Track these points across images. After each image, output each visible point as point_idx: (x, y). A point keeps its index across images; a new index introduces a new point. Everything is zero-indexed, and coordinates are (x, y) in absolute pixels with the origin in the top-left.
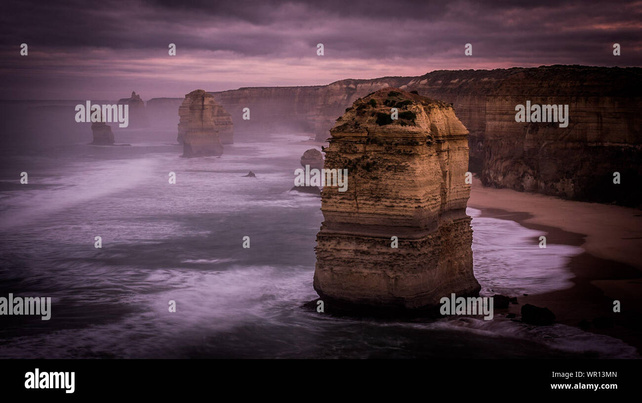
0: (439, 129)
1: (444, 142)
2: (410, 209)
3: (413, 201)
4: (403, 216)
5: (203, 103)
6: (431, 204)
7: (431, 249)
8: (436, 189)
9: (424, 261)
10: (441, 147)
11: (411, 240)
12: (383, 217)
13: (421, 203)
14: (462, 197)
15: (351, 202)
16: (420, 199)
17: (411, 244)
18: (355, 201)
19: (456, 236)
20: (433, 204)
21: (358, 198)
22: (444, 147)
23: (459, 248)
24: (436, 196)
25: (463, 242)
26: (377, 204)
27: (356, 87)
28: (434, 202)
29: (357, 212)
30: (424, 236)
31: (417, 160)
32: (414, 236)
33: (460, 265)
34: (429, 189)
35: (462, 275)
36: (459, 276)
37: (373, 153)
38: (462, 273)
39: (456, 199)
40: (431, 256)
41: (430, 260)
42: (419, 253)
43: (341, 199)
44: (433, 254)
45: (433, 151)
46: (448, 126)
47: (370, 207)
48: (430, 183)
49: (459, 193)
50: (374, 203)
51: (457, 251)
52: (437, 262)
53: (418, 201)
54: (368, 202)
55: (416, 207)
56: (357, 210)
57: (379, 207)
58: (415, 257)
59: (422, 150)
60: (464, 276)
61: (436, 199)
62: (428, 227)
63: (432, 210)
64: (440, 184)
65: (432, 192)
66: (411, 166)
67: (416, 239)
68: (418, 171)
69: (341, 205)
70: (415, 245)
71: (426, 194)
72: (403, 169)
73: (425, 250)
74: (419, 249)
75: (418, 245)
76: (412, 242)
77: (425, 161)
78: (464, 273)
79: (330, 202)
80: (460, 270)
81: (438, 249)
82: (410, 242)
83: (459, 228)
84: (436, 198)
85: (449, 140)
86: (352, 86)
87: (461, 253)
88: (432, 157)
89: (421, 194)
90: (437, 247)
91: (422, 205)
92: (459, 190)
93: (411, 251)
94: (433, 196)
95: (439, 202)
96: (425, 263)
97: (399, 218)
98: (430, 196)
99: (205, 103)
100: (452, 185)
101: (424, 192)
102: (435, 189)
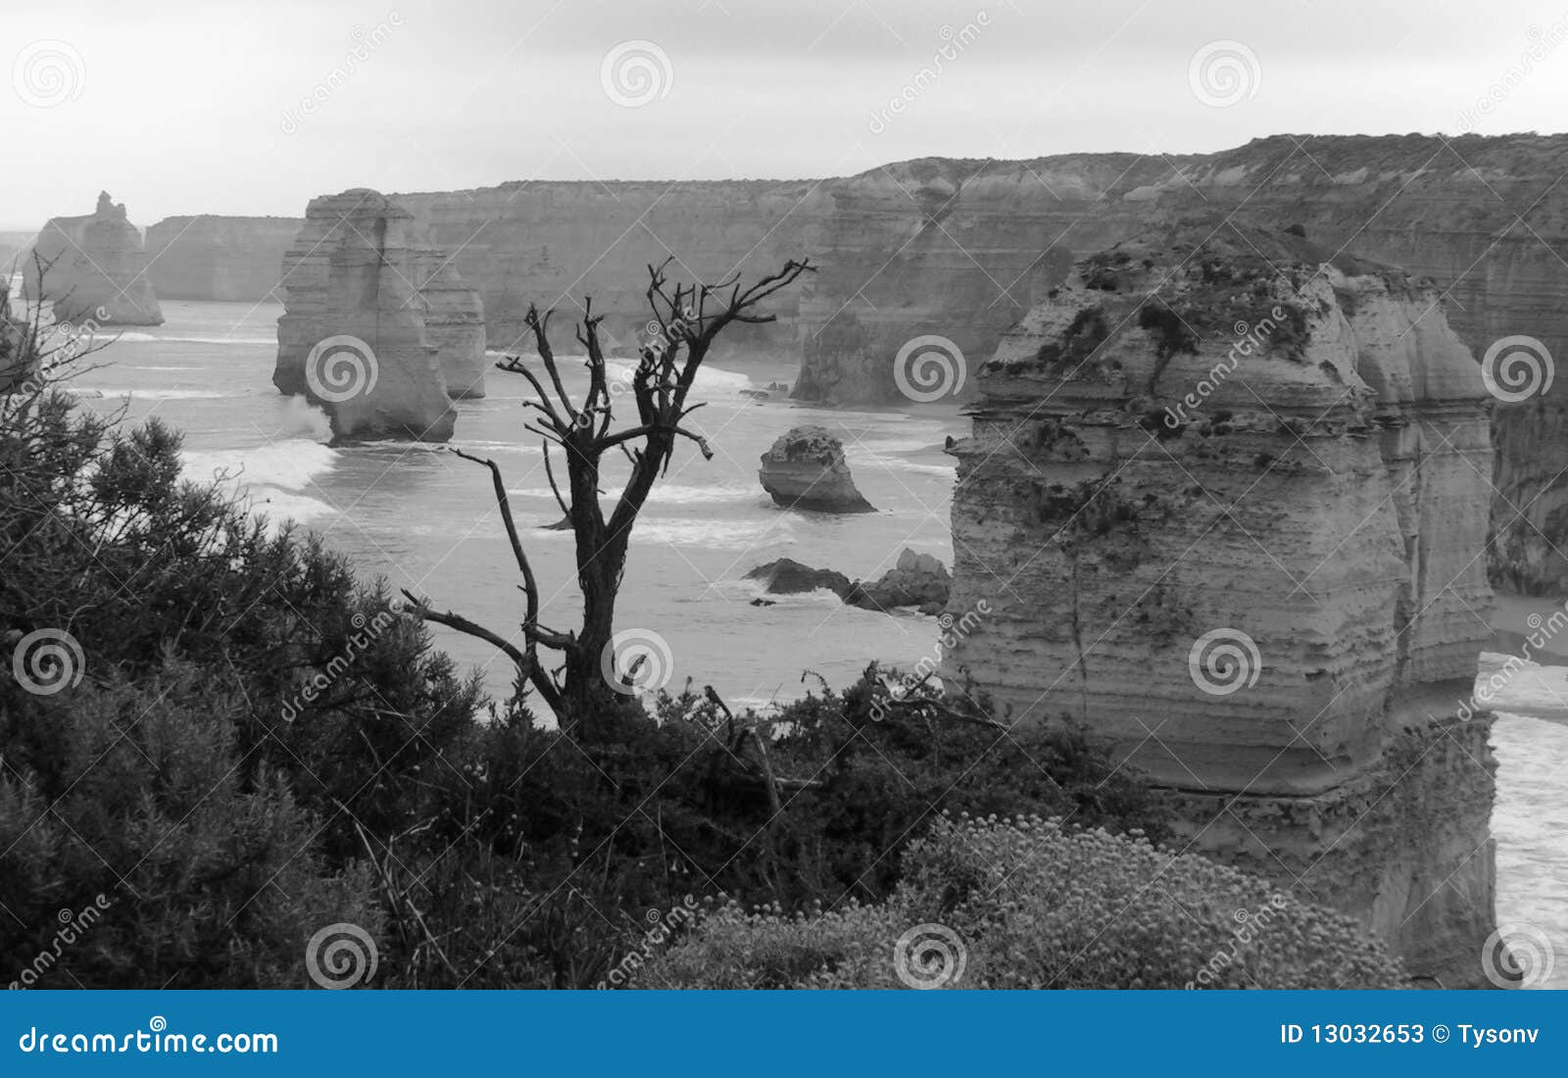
0: (1388, 377)
1: (1407, 425)
2: (1287, 682)
3: (1298, 653)
4: (1260, 705)
5: (382, 243)
6: (1364, 665)
7: (1357, 834)
8: (1382, 608)
9: (1332, 878)
10: (1396, 445)
11: (1285, 801)
12: (1182, 708)
13: (1327, 658)
14: (1463, 635)
15: (1059, 651)
16: (1324, 645)
17: (1287, 815)
18: (1072, 646)
19: (1440, 783)
20: (1369, 663)
21: (1085, 637)
22: (1405, 445)
23: (1448, 827)
24: (1381, 632)
25: (1461, 805)
26: (1159, 659)
27: (959, 186)
28: (1372, 655)
29: (1081, 691)
30: (1332, 784)
31: (1315, 496)
32: (1301, 784)
33: (1451, 895)
34: (1356, 603)
35: (1457, 932)
36: (1447, 934)
37: (1144, 463)
38: (1461, 924)
39: (1442, 644)
40: (1357, 861)
41: (1353, 876)
42: (1316, 847)
43: (1021, 638)
44: (1366, 853)
45: (1372, 456)
46: (1420, 367)
47: (1130, 672)
48: (1362, 580)
49: (1452, 620)
50: (1146, 654)
51: (1444, 838)
52: (1375, 881)
53: (1317, 651)
54: (1122, 652)
55: (1309, 676)
56: (1079, 682)
57: (1164, 671)
58: (1299, 863)
59: (1336, 457)
60: (1468, 933)
61: (1378, 646)
62: (1350, 752)
63: (1366, 688)
64: (1396, 585)
65: (1370, 616)
66: (1294, 516)
67: (1306, 796)
68: (1318, 540)
69: (1016, 660)
70: (1299, 819)
71: (1345, 626)
72: (1266, 529)
73: (1335, 840)
74: (1317, 833)
75: (1314, 820)
76: (1290, 807)
77: (1344, 499)
78: (1466, 923)
79: (977, 650)
80: (1451, 911)
81: (1382, 834)
82: (1281, 807)
83: (1450, 755)
84: (1382, 639)
85: (1422, 418)
86: (943, 184)
87: (1453, 849)
88: (1370, 483)
89: (1326, 623)
90: (1379, 828)
91: (1330, 668)
92: (1452, 609)
93: (1288, 844)
94: (1371, 633)
95: (1390, 655)
96: (1334, 888)
97: (1248, 713)
98: (1360, 630)
99: (389, 243)
100: (1428, 589)
101: (1339, 619)
102: (1378, 604)
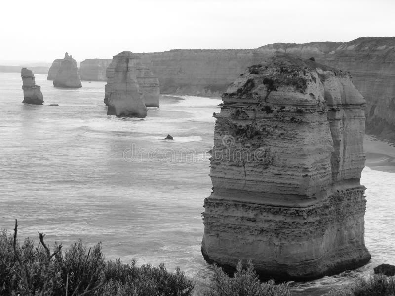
0: (334, 98)
1: (339, 110)
2: (297, 178)
3: (300, 170)
4: (290, 184)
5: (128, 65)
6: (320, 173)
7: (318, 218)
8: (326, 158)
9: (310, 230)
10: (335, 116)
11: (297, 209)
12: (271, 184)
13: (308, 171)
14: (357, 166)
15: (240, 169)
16: (307, 168)
17: (297, 213)
18: (243, 168)
19: (348, 206)
20: (322, 173)
21: (246, 165)
22: (338, 115)
23: (350, 217)
24: (326, 165)
25: (355, 211)
26: (265, 171)
28: (323, 171)
29: (245, 179)
30: (310, 205)
31: (306, 128)
32: (301, 204)
33: (350, 235)
34: (318, 157)
35: (351, 245)
36: (348, 245)
37: (263, 120)
38: (352, 243)
39: (350, 169)
40: (318, 225)
41: (317, 229)
42: (305, 221)
43: (230, 165)
44: (320, 223)
45: (324, 118)
46: (343, 95)
47: (257, 175)
48: (320, 151)
49: (353, 162)
50: (261, 170)
51: (348, 220)
52: (323, 231)
53: (306, 169)
54: (255, 169)
55: (303, 176)
56: (244, 177)
57: (266, 174)
58: (301, 225)
59: (313, 118)
60: (354, 245)
61: (325, 169)
62: (316, 196)
63: (321, 179)
64: (330, 153)
65: (322, 161)
66: (300, 134)
67: (302, 208)
68: (306, 140)
69: (229, 171)
70: (301, 214)
71: (315, 163)
72: (293, 137)
73: (311, 219)
74: (305, 217)
75: (305, 214)
76: (298, 210)
77: (315, 129)
78: (354, 242)
79: (219, 169)
80: (350, 239)
81: (325, 218)
82: (295, 210)
83: (352, 198)
84: (326, 167)
85: (344, 109)
87: (351, 222)
88: (323, 126)
89: (309, 162)
90: (324, 216)
91: (309, 174)
92: (353, 159)
93: (298, 220)
94: (323, 165)
95: (329, 171)
96: (311, 232)
97: (287, 186)
98: (319, 164)
99: (130, 65)
100: (346, 154)
101: (313, 161)
102: (325, 158)
